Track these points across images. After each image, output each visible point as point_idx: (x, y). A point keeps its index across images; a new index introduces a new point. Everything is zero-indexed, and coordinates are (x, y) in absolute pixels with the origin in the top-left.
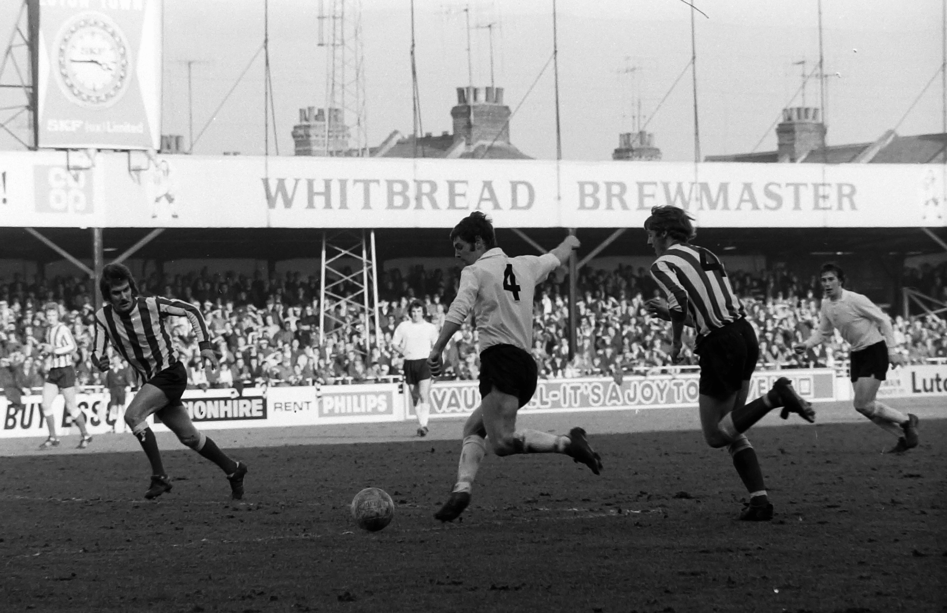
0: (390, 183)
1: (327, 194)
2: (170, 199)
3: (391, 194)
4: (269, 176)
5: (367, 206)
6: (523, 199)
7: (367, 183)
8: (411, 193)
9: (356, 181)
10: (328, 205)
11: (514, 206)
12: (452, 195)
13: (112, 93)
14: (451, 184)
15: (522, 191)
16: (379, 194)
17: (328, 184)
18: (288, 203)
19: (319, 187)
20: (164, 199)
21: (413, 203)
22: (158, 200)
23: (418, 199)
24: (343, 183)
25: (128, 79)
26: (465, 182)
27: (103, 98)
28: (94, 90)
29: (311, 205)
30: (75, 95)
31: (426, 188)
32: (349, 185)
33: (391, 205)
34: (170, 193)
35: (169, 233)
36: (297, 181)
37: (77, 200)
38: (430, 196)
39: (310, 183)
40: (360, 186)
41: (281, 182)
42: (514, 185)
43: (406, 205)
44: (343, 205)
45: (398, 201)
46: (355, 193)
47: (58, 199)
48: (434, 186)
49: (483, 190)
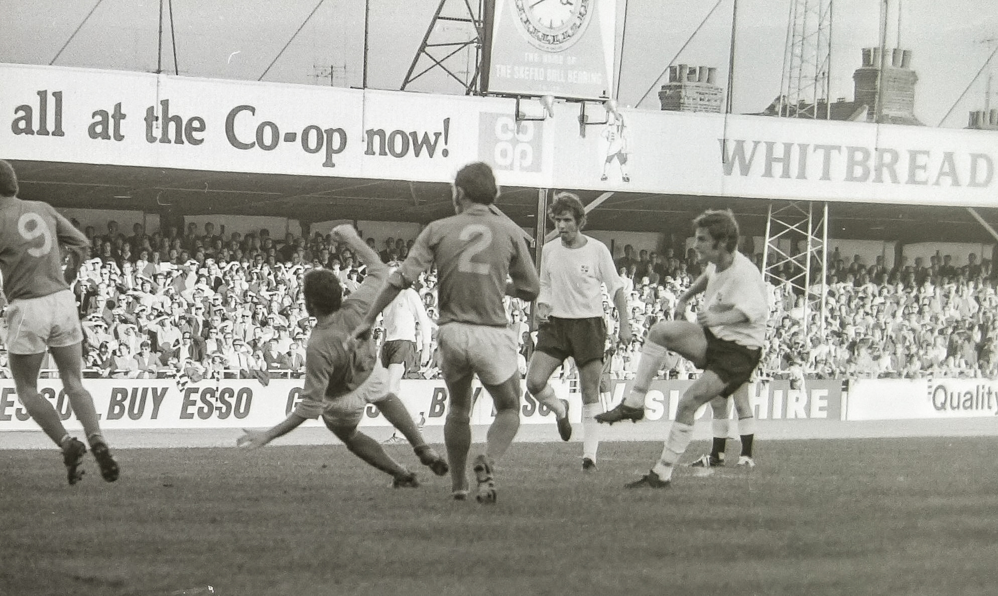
0: (852, 150)
1: (786, 160)
2: (623, 161)
3: (852, 163)
4: (727, 137)
5: (826, 176)
6: (982, 176)
7: (828, 150)
8: (872, 163)
9: (817, 147)
10: (786, 174)
11: (973, 183)
12: (914, 167)
13: (570, 32)
14: (913, 155)
15: (982, 164)
16: (839, 162)
17: (788, 147)
18: (745, 170)
19: (779, 152)
20: (616, 161)
21: (873, 174)
22: (609, 160)
23: (878, 170)
24: (803, 148)
25: (587, 18)
26: (927, 153)
27: (560, 37)
28: (551, 27)
29: (768, 173)
30: (531, 33)
31: (887, 158)
32: (810, 150)
33: (850, 177)
34: (622, 152)
35: (619, 198)
36: (757, 143)
37: (523, 154)
38: (891, 167)
39: (770, 146)
40: (821, 153)
41: (740, 144)
42: (975, 157)
43: (865, 177)
44: (802, 175)
45: (858, 171)
46: (815, 161)
47: (504, 154)
48: (896, 157)
49: (944, 162)
